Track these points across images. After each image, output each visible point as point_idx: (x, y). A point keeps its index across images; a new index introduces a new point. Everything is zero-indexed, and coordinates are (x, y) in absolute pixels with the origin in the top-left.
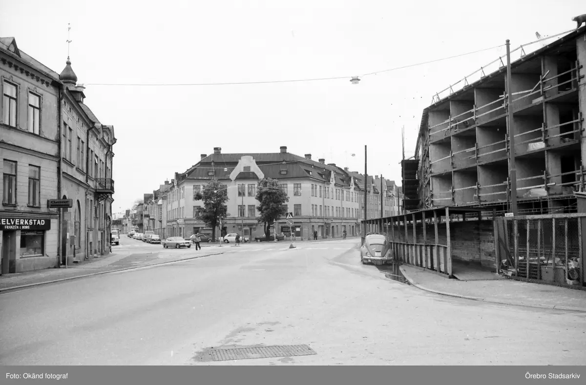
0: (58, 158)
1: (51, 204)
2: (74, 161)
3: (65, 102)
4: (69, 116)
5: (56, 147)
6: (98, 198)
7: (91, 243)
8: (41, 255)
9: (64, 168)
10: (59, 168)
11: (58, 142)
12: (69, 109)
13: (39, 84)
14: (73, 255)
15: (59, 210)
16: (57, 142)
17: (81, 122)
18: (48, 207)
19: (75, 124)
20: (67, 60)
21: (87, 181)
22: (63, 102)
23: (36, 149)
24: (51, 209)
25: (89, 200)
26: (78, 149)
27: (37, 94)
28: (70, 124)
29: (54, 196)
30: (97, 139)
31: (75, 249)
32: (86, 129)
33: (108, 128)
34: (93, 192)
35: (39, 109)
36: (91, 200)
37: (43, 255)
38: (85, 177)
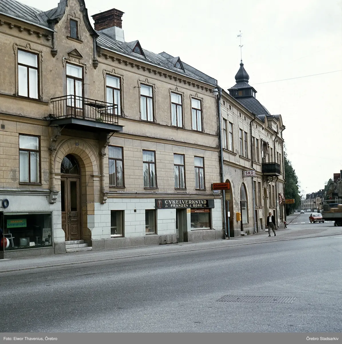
0: (219, 148)
1: (215, 187)
2: (236, 150)
3: (224, 102)
4: (229, 113)
5: (217, 139)
6: (267, 180)
7: (261, 219)
8: (209, 228)
9: (226, 156)
10: (220, 157)
11: (219, 135)
12: (229, 107)
13: (200, 90)
14: (240, 229)
15: (222, 192)
16: (217, 135)
17: (243, 116)
18: (212, 190)
19: (236, 119)
20: (240, 62)
21: (252, 166)
22: (221, 101)
23: (199, 143)
24: (215, 191)
25: (257, 182)
26: (242, 139)
27: (198, 98)
28: (230, 119)
29: (216, 180)
30: (263, 129)
31: (242, 224)
32: (249, 121)
33: (275, 117)
34: (260, 175)
35: (201, 110)
36: (259, 183)
37: (211, 229)
38: (250, 163)
